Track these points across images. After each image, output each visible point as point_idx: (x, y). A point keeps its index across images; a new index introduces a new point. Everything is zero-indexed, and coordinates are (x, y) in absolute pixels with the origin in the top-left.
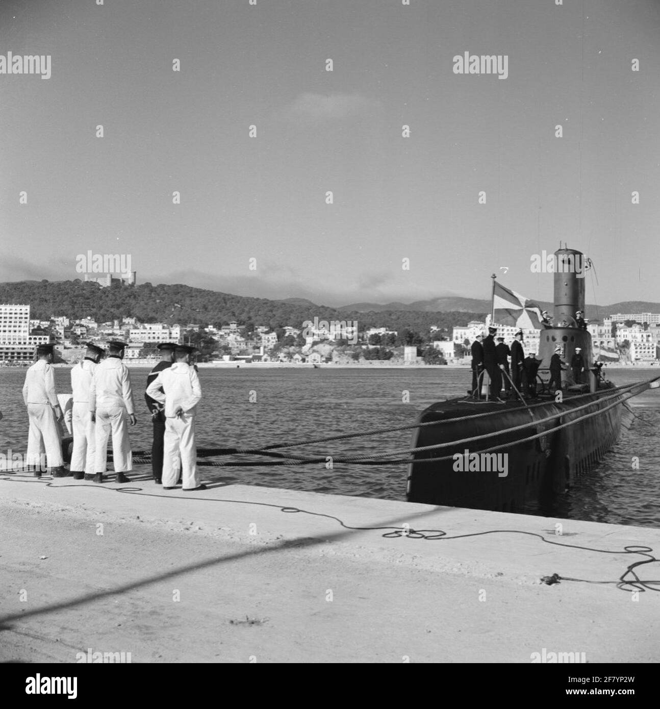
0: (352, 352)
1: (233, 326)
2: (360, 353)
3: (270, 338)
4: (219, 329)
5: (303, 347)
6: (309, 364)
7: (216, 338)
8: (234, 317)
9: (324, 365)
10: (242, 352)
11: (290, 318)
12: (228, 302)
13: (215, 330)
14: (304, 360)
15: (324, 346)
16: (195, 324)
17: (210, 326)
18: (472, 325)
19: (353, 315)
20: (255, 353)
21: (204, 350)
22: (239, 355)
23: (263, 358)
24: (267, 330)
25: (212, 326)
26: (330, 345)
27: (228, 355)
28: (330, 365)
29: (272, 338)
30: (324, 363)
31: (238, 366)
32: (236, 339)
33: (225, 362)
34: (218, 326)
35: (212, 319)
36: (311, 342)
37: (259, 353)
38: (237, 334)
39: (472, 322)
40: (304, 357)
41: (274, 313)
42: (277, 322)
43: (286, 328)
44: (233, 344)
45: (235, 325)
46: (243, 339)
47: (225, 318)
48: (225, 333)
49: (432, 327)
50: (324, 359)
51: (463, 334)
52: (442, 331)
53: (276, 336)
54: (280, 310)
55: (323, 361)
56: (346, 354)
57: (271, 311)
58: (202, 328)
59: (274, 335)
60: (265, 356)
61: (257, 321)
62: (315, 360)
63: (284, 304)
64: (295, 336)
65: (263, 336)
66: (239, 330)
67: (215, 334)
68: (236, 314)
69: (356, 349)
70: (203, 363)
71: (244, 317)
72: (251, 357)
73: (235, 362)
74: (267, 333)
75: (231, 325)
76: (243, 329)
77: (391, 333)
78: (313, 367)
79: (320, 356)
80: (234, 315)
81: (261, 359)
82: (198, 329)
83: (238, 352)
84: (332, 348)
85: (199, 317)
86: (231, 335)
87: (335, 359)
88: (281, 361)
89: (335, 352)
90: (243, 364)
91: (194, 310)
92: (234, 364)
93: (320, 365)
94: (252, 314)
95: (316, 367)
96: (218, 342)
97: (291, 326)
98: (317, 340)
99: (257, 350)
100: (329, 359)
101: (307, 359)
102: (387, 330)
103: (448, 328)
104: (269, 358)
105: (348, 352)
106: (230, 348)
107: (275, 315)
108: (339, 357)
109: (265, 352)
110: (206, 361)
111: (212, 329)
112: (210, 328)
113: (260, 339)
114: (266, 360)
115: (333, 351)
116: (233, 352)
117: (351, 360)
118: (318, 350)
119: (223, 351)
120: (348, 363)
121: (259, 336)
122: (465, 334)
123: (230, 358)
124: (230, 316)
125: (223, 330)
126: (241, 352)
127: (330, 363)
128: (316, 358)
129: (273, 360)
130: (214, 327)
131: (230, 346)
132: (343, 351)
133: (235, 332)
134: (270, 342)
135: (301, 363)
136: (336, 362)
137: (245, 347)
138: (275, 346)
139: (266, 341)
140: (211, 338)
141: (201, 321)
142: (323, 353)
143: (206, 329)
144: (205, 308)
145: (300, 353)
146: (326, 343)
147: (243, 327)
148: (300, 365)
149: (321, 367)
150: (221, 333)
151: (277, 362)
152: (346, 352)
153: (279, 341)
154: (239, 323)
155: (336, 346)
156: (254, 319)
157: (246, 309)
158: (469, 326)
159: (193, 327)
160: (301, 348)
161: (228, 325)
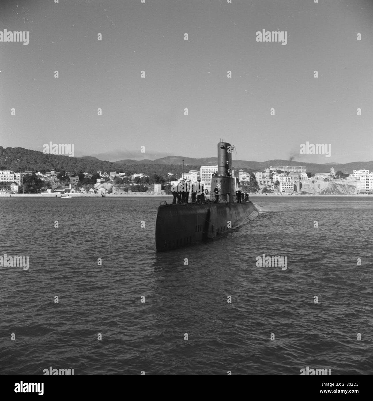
0: (124, 188)
1: (53, 172)
2: (129, 188)
3: (75, 179)
4: (44, 174)
5: (95, 185)
6: (99, 194)
7: (42, 179)
8: (53, 167)
9: (107, 195)
10: (59, 187)
11: (86, 168)
12: (49, 158)
13: (41, 174)
14: (95, 192)
15: (108, 184)
16: (29, 171)
17: (38, 172)
18: (191, 172)
19: (123, 167)
20: (66, 188)
21: (35, 186)
22: (56, 189)
23: (71, 191)
24: (73, 174)
25: (40, 172)
26: (111, 183)
27: (50, 189)
28: (111, 195)
29: (76, 179)
30: (108, 194)
31: (56, 196)
32: (54, 179)
33: (48, 193)
34: (44, 172)
35: (39, 168)
36: (100, 181)
37: (69, 188)
38: (55, 177)
39: (191, 170)
40: (96, 190)
41: (77, 165)
42: (79, 170)
43: (84, 173)
44: (53, 183)
45: (54, 171)
46: (58, 180)
47: (48, 168)
48: (48, 176)
49: (169, 173)
50: (108, 192)
51: (187, 177)
52: (175, 175)
53: (78, 179)
54: (81, 163)
55: (107, 193)
56: (121, 189)
57: (75, 164)
58: (34, 173)
59: (77, 177)
60: (73, 190)
61: (67, 169)
62: (102, 192)
63: (82, 159)
64: (90, 178)
65: (71, 178)
66: (56, 175)
67: (42, 177)
68: (54, 165)
69: (126, 186)
70: (35, 194)
71: (59, 167)
72: (64, 190)
73: (54, 193)
74: (73, 176)
75: (51, 171)
76: (58, 174)
77: (146, 176)
78: (101, 196)
79: (105, 190)
80: (53, 166)
81: (70, 192)
82: (31, 174)
83: (56, 187)
84: (112, 185)
85: (32, 167)
86: (52, 177)
87: (114, 191)
88: (82, 192)
89: (114, 188)
90: (59, 194)
91: (29, 163)
92: (54, 194)
93: (105, 195)
94: (63, 165)
95: (103, 196)
96: (43, 181)
97: (87, 172)
98: (103, 180)
99: (67, 186)
100: (110, 191)
101: (97, 192)
102: (143, 175)
103: (178, 174)
104: (75, 191)
105: (122, 187)
106: (51, 185)
107: (77, 166)
108: (117, 190)
109: (72, 188)
110: (37, 193)
111: (40, 174)
112: (39, 173)
113: (69, 179)
114: (73, 192)
115: (112, 187)
116: (53, 188)
117: (124, 192)
118: (104, 186)
119: (47, 187)
120: (122, 194)
121: (68, 178)
122: (189, 177)
123: (51, 191)
124: (50, 166)
125: (46, 175)
126: (57, 187)
127: (111, 194)
128: (103, 191)
129: (77, 192)
130: (41, 173)
131: (51, 184)
132: (119, 187)
133: (54, 176)
134: (75, 182)
135: (94, 194)
136: (115, 193)
137: (60, 184)
138: (78, 184)
139: (73, 181)
140: (40, 179)
141: (33, 169)
142: (107, 188)
143: (37, 174)
144: (36, 161)
145: (93, 188)
146: (109, 182)
147: (59, 173)
148: (94, 195)
149: (106, 196)
150: (46, 176)
151: (80, 193)
152: (120, 187)
153: (80, 181)
154: (56, 171)
155: (114, 184)
156: (65, 168)
157: (60, 162)
158: (189, 173)
159: (28, 173)
160: (94, 185)
161: (50, 171)
